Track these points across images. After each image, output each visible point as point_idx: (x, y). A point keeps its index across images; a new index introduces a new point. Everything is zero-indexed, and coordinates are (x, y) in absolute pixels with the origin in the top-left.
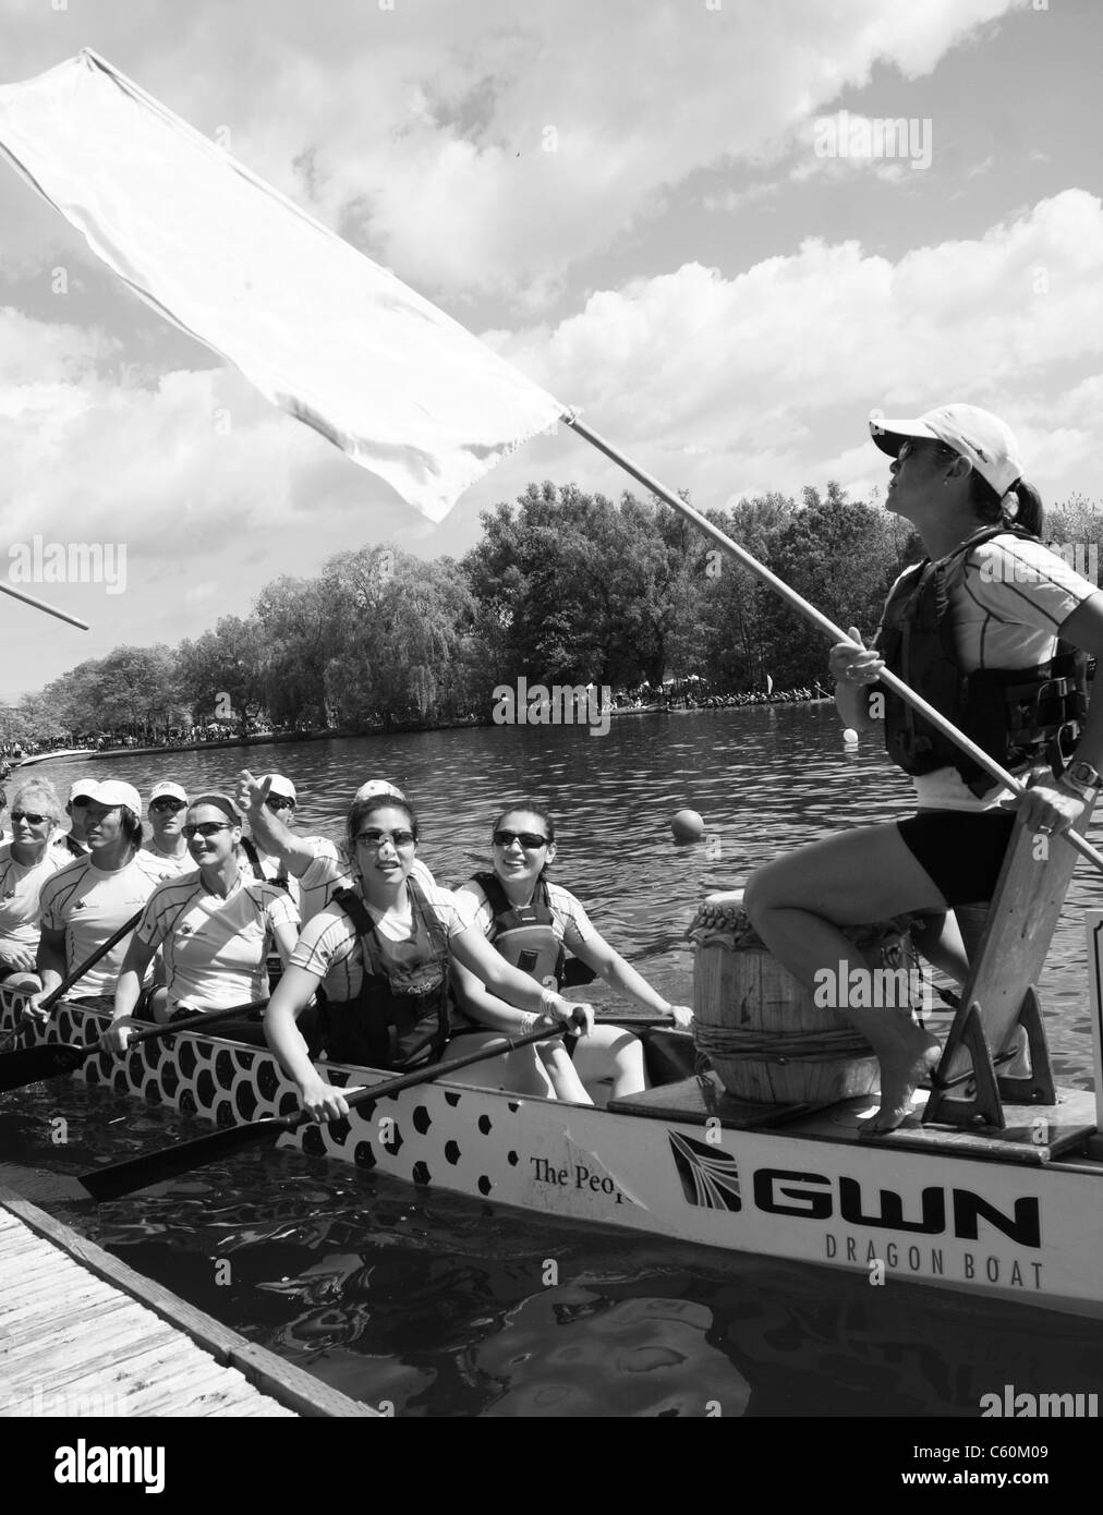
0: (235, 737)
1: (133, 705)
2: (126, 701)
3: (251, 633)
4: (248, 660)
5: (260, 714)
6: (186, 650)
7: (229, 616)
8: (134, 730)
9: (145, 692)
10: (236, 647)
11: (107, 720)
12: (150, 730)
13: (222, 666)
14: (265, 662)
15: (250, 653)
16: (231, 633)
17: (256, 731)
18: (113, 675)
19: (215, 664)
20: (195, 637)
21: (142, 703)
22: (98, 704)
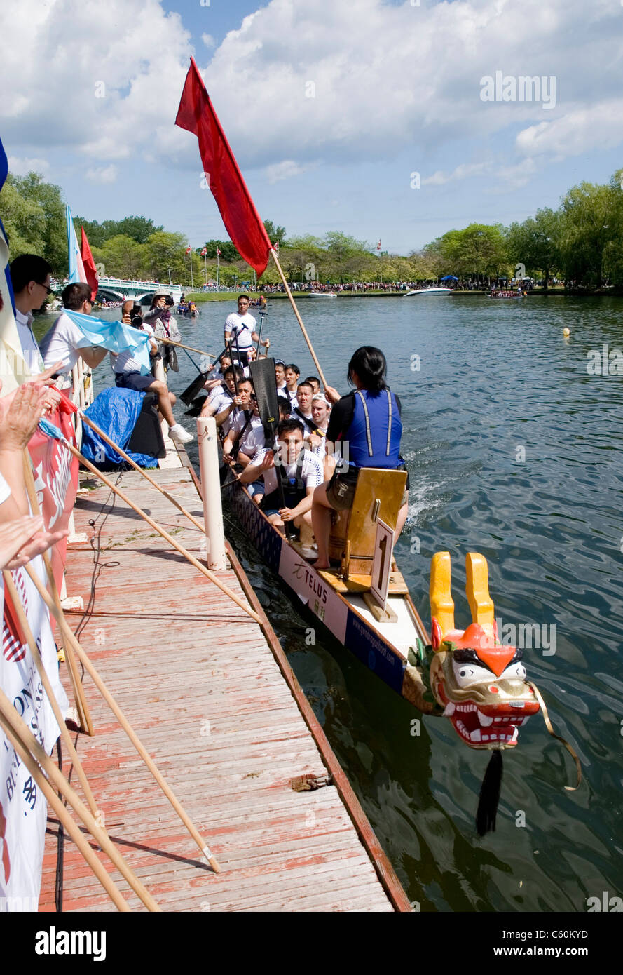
0: (540, 288)
1: (477, 263)
2: (473, 260)
3: (559, 220)
4: (555, 239)
5: (558, 274)
6: (514, 229)
7: (545, 208)
8: (476, 277)
9: (485, 254)
10: (548, 229)
11: (460, 270)
12: (486, 279)
13: (537, 241)
14: (565, 241)
15: (556, 234)
16: (545, 218)
17: (554, 284)
18: (467, 242)
19: (533, 240)
20: (521, 221)
21: (482, 262)
22: (455, 260)
